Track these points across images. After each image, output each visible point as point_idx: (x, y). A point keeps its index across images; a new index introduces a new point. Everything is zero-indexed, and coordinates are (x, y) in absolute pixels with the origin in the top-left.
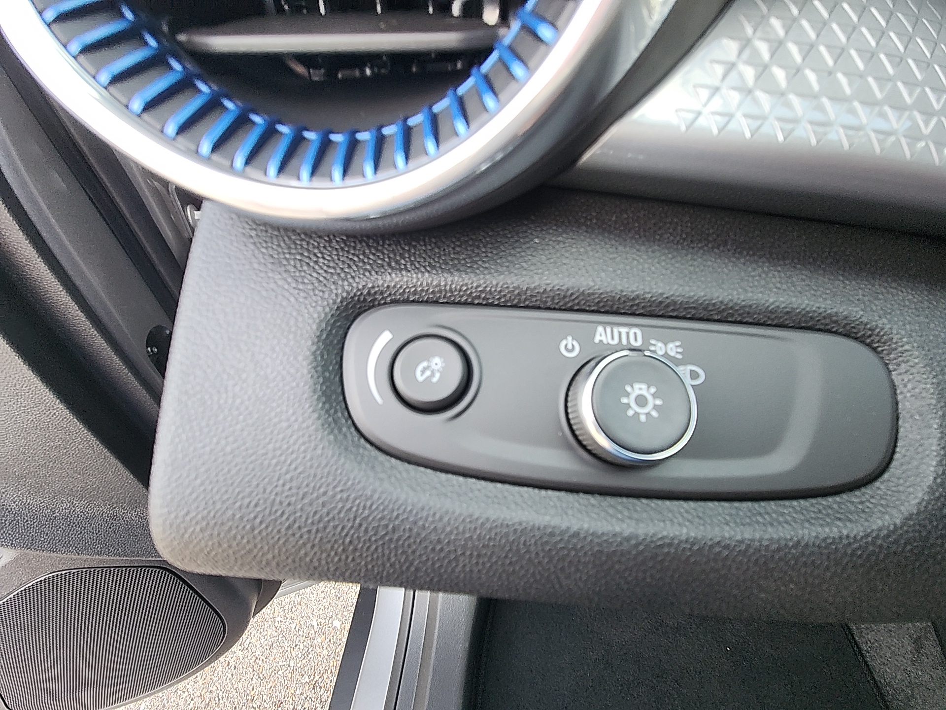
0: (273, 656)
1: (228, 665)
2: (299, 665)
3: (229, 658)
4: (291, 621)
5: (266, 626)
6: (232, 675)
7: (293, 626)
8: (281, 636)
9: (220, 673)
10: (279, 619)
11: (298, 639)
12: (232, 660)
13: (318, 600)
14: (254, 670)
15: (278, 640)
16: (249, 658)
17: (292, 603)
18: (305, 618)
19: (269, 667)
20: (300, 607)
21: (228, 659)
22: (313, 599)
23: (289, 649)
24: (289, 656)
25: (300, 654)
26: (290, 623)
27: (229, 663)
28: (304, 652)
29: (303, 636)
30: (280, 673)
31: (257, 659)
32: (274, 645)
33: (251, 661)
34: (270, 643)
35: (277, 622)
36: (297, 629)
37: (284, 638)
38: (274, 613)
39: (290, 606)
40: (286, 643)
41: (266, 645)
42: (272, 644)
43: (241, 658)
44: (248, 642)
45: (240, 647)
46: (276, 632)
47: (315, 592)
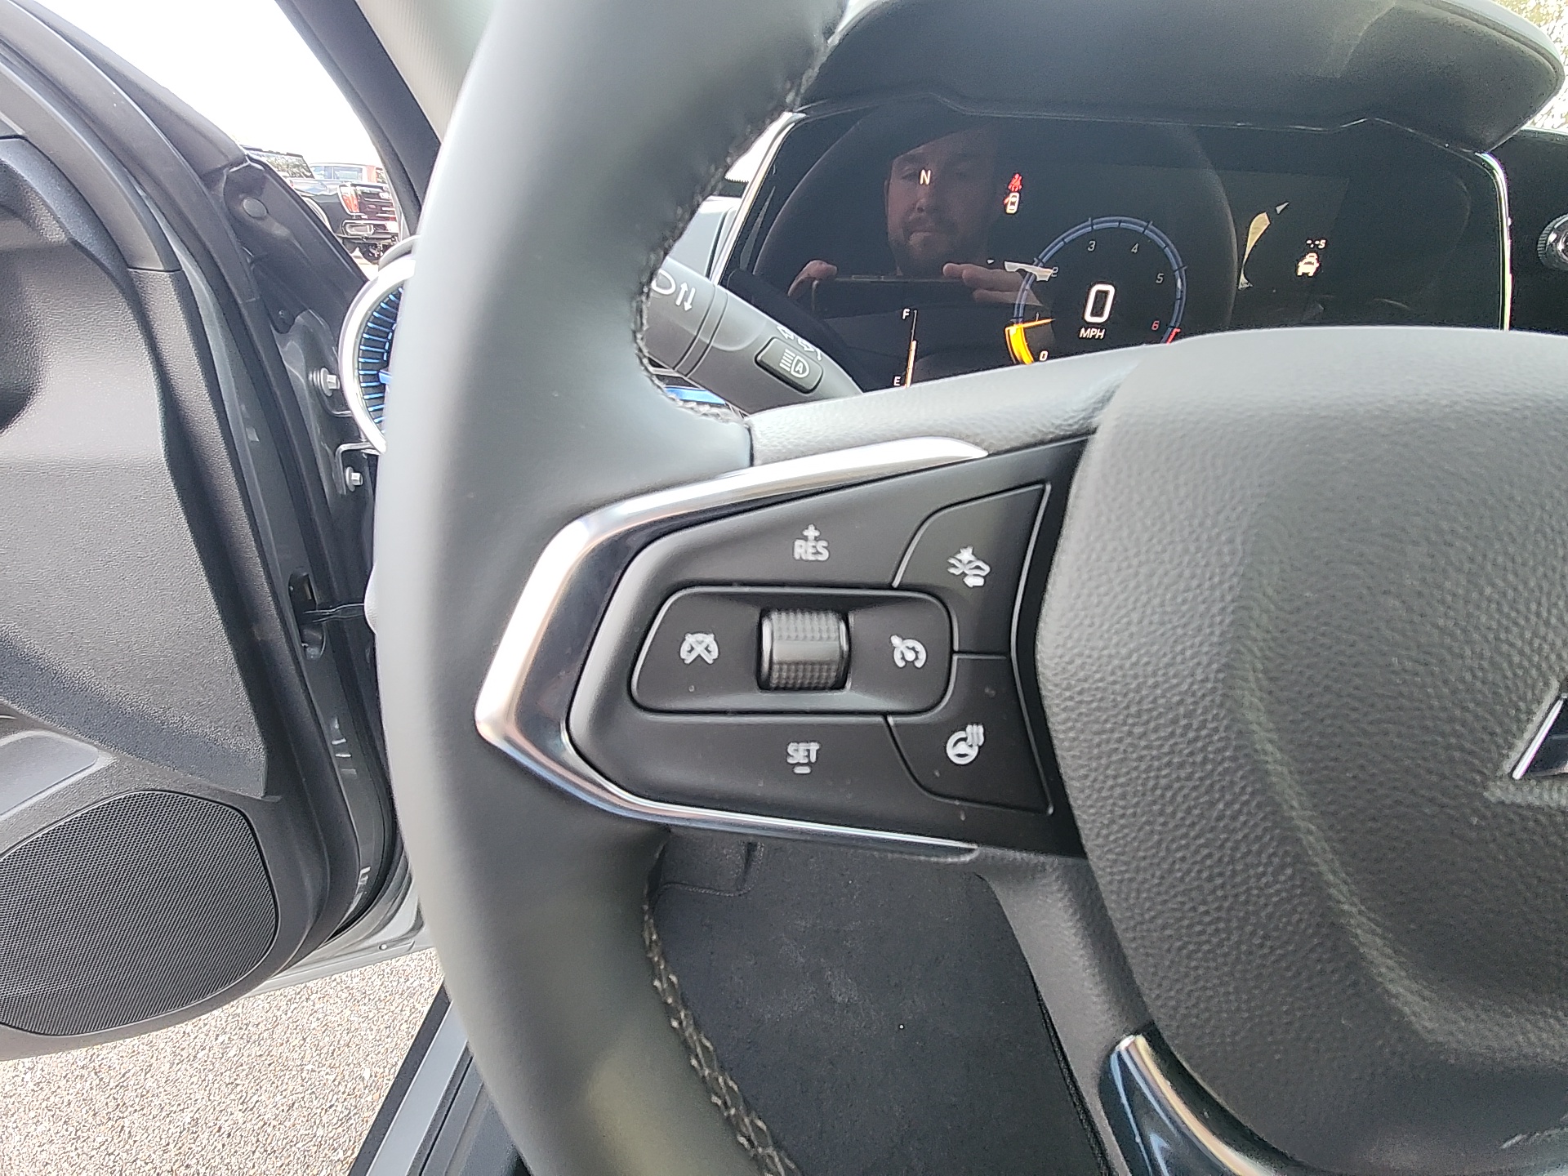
0: (292, 1121)
1: (219, 1131)
2: (331, 1135)
3: (222, 1121)
4: (328, 1070)
5: (287, 1077)
6: (224, 1145)
7: (331, 1078)
8: (310, 1091)
9: (205, 1142)
10: (310, 1067)
11: (335, 1097)
12: (227, 1124)
13: (378, 1038)
14: (258, 1141)
15: (303, 1098)
16: (253, 1122)
17: (336, 1043)
18: (352, 1066)
19: (282, 1137)
20: (347, 1050)
21: (219, 1123)
22: (371, 1038)
23: (319, 1111)
24: (318, 1122)
25: (336, 1119)
26: (327, 1074)
27: (220, 1128)
28: (342, 1116)
29: (344, 1093)
30: (298, 1145)
31: (265, 1124)
32: (296, 1105)
33: (256, 1127)
34: (291, 1102)
35: (305, 1072)
36: (336, 1083)
37: (313, 1096)
38: (303, 1058)
39: (332, 1048)
40: (315, 1102)
41: (282, 1105)
42: (293, 1104)
43: (241, 1122)
44: (255, 1099)
45: (240, 1107)
46: (302, 1086)
47: (375, 1028)
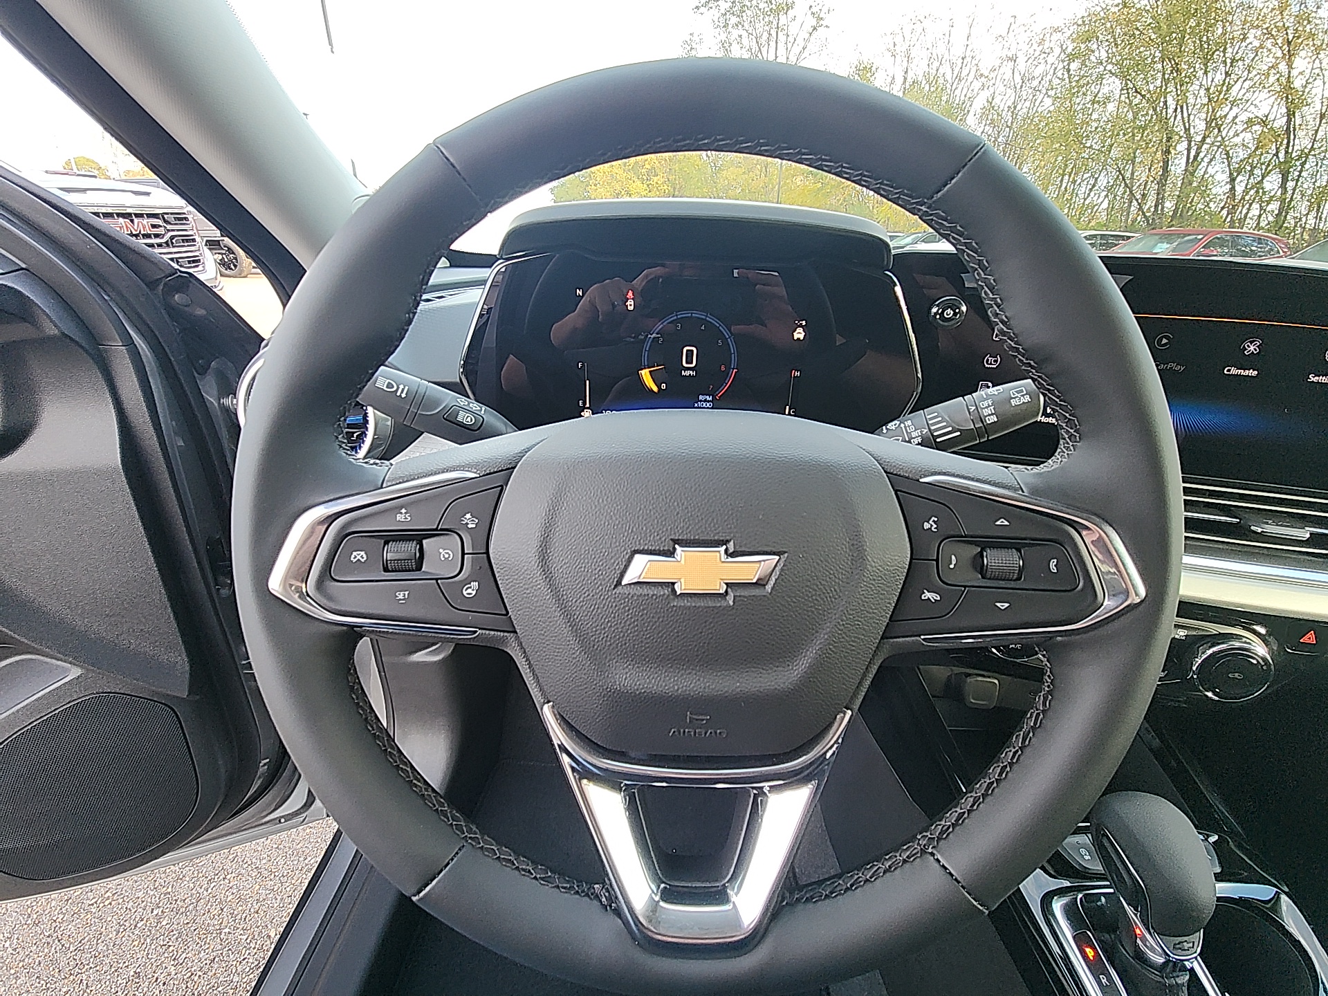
0: (214, 971)
1: (156, 981)
2: (244, 980)
3: (159, 973)
4: (242, 932)
5: (209, 938)
6: (160, 991)
7: (245, 937)
8: (227, 949)
9: (145, 989)
10: (227, 930)
11: (248, 952)
12: (162, 976)
13: (281, 905)
14: (187, 987)
15: (222, 954)
16: (183, 973)
17: (247, 911)
18: (261, 928)
19: (206, 983)
20: (256, 915)
21: (156, 975)
22: (276, 905)
23: (235, 963)
24: (234, 971)
25: (248, 968)
26: (241, 934)
27: (157, 979)
28: (253, 966)
29: (254, 948)
30: (220, 989)
31: (192, 974)
32: (217, 959)
33: (185, 977)
34: (212, 957)
35: (223, 934)
36: (248, 941)
37: (230, 952)
38: (221, 923)
39: (245, 915)
40: (231, 957)
41: (206, 960)
42: (214, 959)
43: (173, 973)
44: (184, 955)
45: (172, 963)
46: (221, 945)
47: (279, 898)
